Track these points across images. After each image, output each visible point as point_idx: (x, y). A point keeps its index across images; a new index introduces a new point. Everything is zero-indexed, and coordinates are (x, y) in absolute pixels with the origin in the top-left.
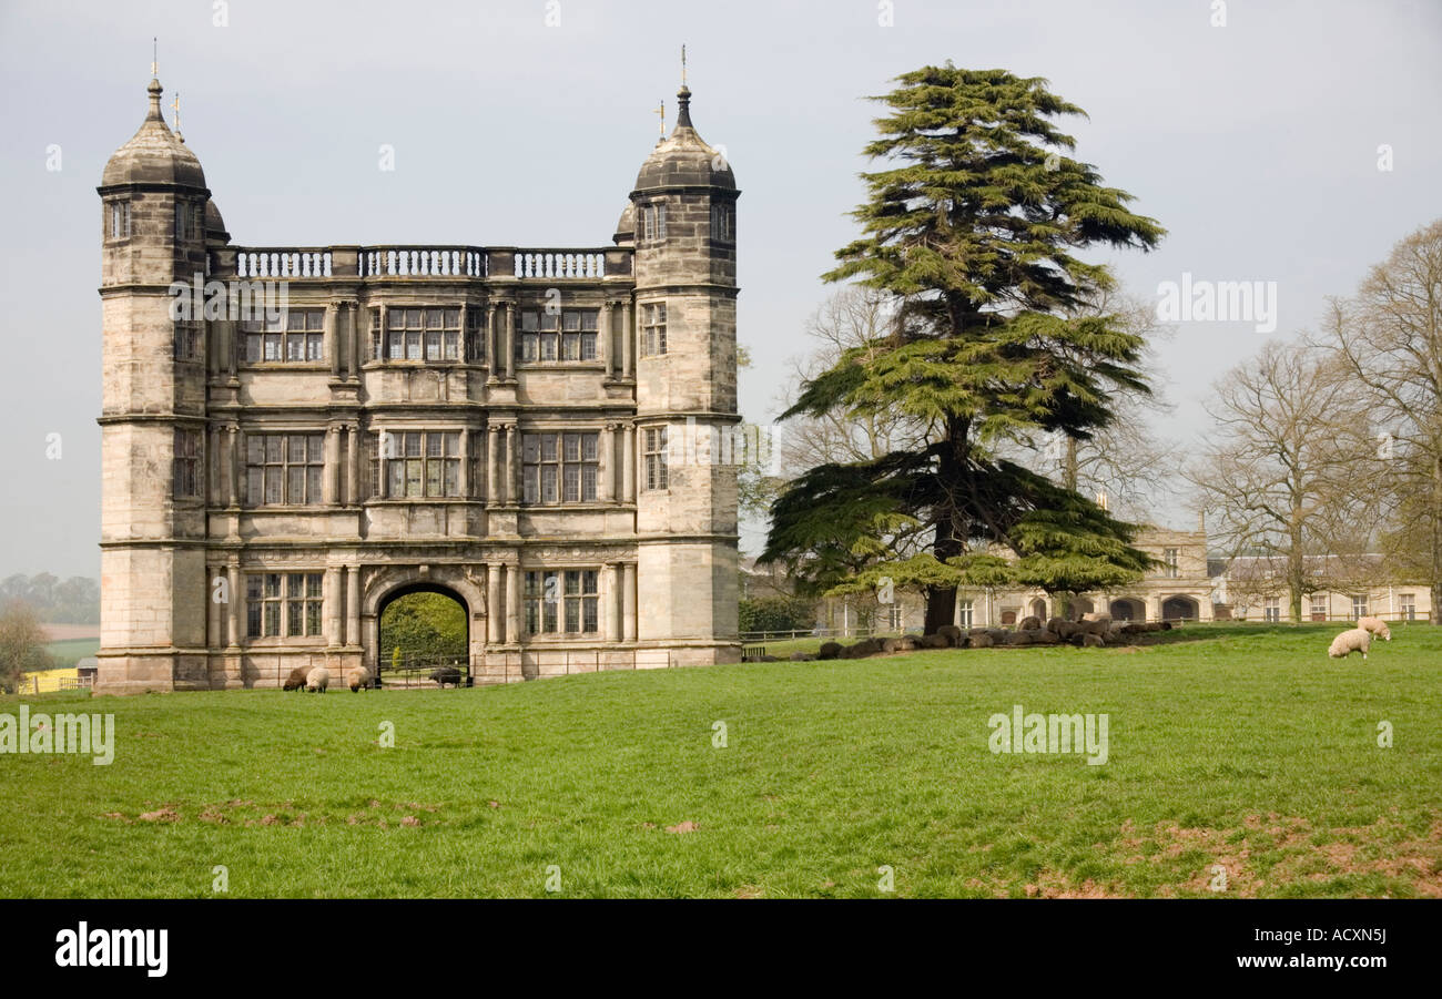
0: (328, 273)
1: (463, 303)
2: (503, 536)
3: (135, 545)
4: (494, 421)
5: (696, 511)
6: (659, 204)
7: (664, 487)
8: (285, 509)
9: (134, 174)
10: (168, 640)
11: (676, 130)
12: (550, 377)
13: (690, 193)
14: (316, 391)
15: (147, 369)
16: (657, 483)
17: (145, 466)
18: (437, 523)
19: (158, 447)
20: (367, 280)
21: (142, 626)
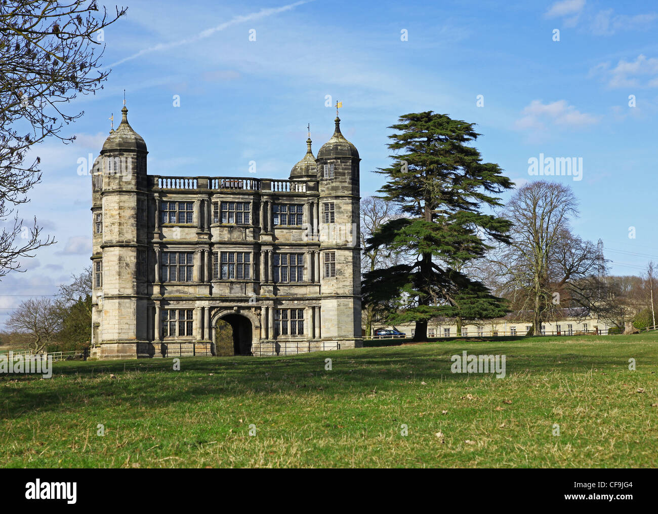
0: (195, 187)
1: (252, 201)
2: (268, 295)
3: (120, 297)
4: (264, 248)
5: (347, 286)
6: (331, 163)
7: (333, 276)
8: (178, 283)
9: (120, 144)
10: (134, 337)
11: (334, 134)
12: (285, 231)
13: (344, 159)
14: (191, 235)
15: (125, 225)
16: (330, 275)
17: (125, 265)
18: (242, 289)
19: (130, 257)
20: (212, 190)
21: (124, 331)
